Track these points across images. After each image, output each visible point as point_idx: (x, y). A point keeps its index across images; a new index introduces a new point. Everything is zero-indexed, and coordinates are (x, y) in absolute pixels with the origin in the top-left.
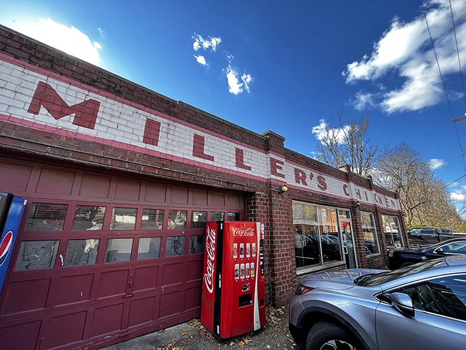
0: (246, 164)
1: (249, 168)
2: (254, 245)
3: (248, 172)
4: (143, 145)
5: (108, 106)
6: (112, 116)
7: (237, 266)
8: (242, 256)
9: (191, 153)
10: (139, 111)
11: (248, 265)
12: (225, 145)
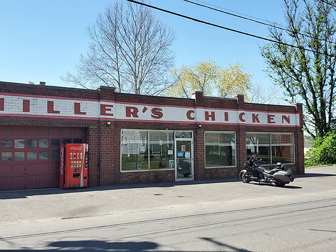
0: (82, 111)
1: (85, 113)
2: (81, 154)
3: (83, 116)
4: (23, 113)
5: (7, 99)
6: (9, 103)
7: (72, 162)
8: (75, 154)
9: (47, 112)
10: (20, 97)
11: (78, 162)
12: (67, 103)
